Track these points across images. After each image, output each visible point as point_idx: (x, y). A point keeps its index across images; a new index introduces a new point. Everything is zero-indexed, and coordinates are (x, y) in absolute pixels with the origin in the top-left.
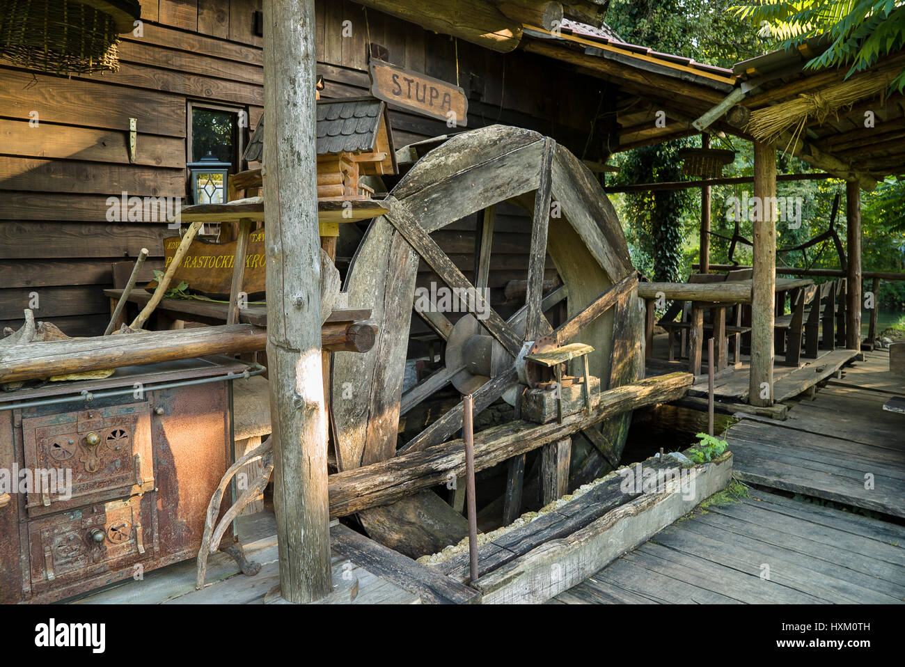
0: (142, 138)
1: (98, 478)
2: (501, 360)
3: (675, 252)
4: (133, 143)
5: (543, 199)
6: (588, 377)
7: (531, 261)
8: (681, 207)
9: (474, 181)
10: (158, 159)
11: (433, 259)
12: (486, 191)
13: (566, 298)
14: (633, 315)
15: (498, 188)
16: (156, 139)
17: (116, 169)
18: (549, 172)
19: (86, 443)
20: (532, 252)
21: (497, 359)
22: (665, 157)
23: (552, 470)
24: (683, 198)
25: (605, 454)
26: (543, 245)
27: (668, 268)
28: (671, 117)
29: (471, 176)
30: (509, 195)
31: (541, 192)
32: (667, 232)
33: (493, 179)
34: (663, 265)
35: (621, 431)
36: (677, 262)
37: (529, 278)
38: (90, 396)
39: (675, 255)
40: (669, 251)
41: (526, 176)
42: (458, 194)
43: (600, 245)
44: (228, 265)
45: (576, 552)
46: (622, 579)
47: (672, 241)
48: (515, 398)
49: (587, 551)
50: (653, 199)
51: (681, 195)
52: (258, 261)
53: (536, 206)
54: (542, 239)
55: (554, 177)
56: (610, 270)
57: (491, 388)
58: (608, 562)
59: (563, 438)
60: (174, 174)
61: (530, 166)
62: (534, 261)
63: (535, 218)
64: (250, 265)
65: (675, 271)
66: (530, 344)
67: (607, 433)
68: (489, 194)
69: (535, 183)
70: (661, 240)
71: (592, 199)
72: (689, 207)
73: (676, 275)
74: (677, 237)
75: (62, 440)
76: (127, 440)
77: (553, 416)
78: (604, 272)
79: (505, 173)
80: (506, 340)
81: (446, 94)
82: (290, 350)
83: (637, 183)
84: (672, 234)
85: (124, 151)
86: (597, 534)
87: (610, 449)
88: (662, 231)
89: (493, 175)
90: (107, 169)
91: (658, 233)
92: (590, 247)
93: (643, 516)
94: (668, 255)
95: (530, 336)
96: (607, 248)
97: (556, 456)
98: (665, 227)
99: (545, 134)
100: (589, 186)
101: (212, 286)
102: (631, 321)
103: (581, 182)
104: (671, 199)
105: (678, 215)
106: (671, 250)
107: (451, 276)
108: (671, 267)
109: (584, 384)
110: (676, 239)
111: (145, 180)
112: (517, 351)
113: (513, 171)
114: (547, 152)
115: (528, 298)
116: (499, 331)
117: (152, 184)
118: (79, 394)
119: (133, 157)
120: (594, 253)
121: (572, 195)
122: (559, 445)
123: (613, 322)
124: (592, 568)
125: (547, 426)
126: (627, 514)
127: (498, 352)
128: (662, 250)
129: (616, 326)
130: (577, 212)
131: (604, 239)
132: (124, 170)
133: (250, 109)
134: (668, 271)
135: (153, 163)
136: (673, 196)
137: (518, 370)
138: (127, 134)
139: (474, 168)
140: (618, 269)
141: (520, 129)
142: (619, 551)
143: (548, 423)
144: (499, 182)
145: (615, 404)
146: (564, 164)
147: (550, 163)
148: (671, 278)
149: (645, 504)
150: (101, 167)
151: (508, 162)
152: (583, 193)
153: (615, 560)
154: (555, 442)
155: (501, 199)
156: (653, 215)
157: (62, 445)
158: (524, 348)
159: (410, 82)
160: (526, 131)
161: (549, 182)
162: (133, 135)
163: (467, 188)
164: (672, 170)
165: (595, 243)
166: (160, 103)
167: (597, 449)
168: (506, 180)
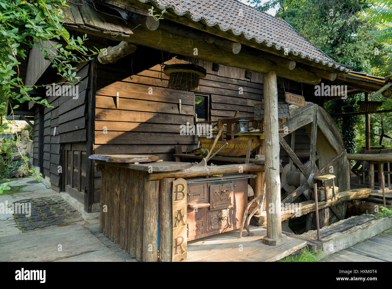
0: (183, 105)
1: (223, 202)
2: (303, 179)
3: (353, 141)
4: (180, 107)
5: (315, 125)
6: (334, 186)
7: (311, 146)
8: (355, 122)
9: (294, 120)
10: (187, 112)
11: (284, 145)
12: (298, 123)
13: (318, 159)
14: (346, 165)
15: (301, 122)
16: (186, 106)
17: (175, 115)
18: (316, 116)
19: (222, 192)
20: (311, 143)
21: (302, 179)
22: (348, 102)
23: (323, 219)
24: (356, 118)
25: (339, 217)
26: (315, 141)
27: (350, 148)
28: (350, 87)
29: (294, 119)
30: (304, 124)
31: (314, 123)
32: (349, 133)
33: (300, 119)
34: (347, 147)
35: (344, 209)
36: (354, 146)
37: (311, 152)
38: (223, 180)
39: (353, 143)
40: (350, 141)
41: (309, 118)
42: (290, 125)
43: (333, 140)
44: (229, 147)
45: (346, 237)
46: (363, 248)
47: (352, 136)
48: (308, 193)
49: (349, 238)
50: (342, 119)
51: (355, 117)
52: (241, 146)
53: (312, 128)
54: (315, 138)
55: (318, 117)
56: (337, 149)
57: (301, 189)
58: (356, 243)
59: (326, 208)
60: (191, 117)
61: (310, 114)
62: (312, 146)
63: (312, 131)
64: (238, 147)
65: (353, 149)
66: (313, 174)
67: (339, 209)
68: (299, 124)
69: (312, 120)
70: (346, 136)
71: (330, 124)
72: (359, 122)
73: (354, 151)
74: (353, 135)
75: (217, 191)
76: (229, 193)
77: (324, 199)
78: (335, 150)
79: (303, 117)
80: (305, 172)
81: (301, 99)
82: (273, 169)
83: (335, 113)
84: (351, 134)
85: (178, 110)
86: (352, 232)
87: (340, 216)
88: (346, 133)
89: (300, 118)
90: (173, 116)
91: (344, 133)
92: (330, 141)
93: (365, 230)
94: (350, 142)
95: (312, 171)
96: (335, 141)
97: (324, 214)
98: (348, 131)
99: (314, 103)
100: (329, 120)
101: (224, 153)
102: (345, 168)
103: (326, 119)
104: (350, 119)
105: (354, 126)
106: (351, 141)
107: (289, 151)
108: (351, 148)
109: (333, 189)
110: (353, 136)
111: (183, 119)
112: (308, 176)
113: (305, 116)
114: (315, 109)
115: (311, 158)
116: (303, 169)
117: (185, 120)
118: (221, 180)
119: (180, 112)
120: (331, 143)
121: (324, 123)
122: (325, 210)
123: (338, 168)
124: (351, 244)
125: (322, 202)
126: (360, 228)
127: (302, 176)
128: (347, 140)
129: (340, 169)
130: (325, 129)
131: (334, 138)
132: (177, 116)
133: (212, 95)
134: (350, 149)
135: (185, 114)
136: (351, 118)
137: (309, 183)
138: (178, 104)
139: (295, 116)
140: (340, 149)
141: (307, 102)
142: (359, 240)
143: (322, 201)
144: (301, 120)
145: (343, 197)
146: (321, 113)
147: (316, 113)
148: (351, 152)
149: (365, 226)
150: (171, 115)
151: (304, 114)
152: (327, 122)
153: (358, 243)
154: (324, 208)
155: (302, 126)
156: (342, 126)
157: (217, 193)
158: (310, 176)
159: (293, 97)
160: (309, 103)
161: (316, 119)
162: (180, 105)
163: (293, 123)
164: (350, 107)
165: (331, 139)
166: (187, 94)
167: (336, 215)
168: (303, 119)
